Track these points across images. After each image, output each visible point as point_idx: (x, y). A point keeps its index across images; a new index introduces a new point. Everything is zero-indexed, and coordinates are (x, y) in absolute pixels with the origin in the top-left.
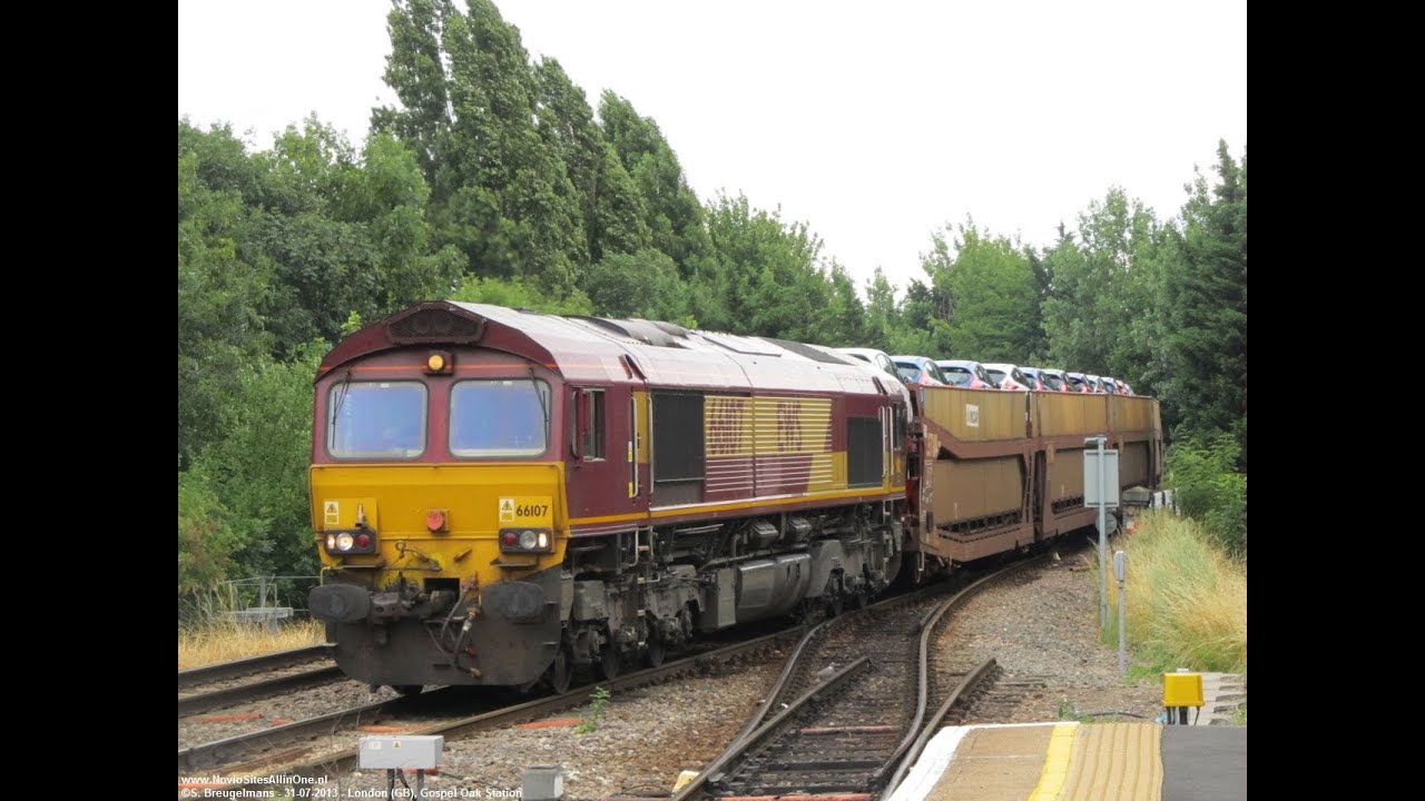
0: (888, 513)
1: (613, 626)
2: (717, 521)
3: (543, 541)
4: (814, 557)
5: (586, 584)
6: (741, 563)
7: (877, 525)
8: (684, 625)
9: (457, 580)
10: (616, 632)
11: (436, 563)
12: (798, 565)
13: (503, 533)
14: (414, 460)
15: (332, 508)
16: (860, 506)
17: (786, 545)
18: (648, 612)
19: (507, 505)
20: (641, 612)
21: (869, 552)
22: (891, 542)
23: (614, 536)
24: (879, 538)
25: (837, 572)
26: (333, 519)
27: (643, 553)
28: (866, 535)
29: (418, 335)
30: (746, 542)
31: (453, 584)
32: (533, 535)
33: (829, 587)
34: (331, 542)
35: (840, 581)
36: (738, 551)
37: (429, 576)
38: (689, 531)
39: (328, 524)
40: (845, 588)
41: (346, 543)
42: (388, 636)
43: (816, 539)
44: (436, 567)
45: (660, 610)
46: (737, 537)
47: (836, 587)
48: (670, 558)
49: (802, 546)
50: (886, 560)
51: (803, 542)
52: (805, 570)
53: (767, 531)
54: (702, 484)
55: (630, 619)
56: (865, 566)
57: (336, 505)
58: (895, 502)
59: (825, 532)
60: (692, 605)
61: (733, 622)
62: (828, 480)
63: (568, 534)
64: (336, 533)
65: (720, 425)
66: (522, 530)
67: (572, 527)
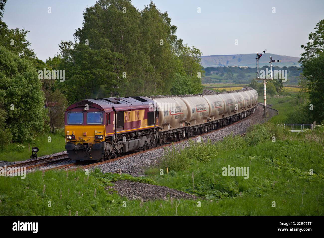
0: (155, 130)
1: (111, 151)
2: (126, 133)
3: (102, 137)
4: (142, 139)
5: (107, 144)
6: (129, 140)
7: (153, 133)
8: (121, 151)
9: (88, 143)
10: (111, 152)
11: (85, 141)
12: (139, 141)
13: (96, 136)
14: (81, 124)
15: (68, 132)
16: (150, 129)
17: (137, 137)
18: (116, 149)
19: (96, 132)
20: (115, 149)
21: (151, 138)
22: (155, 136)
23: (112, 136)
24: (153, 135)
25: (146, 142)
26: (68, 134)
27: (115, 139)
28: (151, 135)
29: (82, 105)
30: (130, 137)
31: (87, 144)
32: (100, 136)
33: (144, 145)
34: (68, 138)
35: (146, 144)
36: (129, 138)
37: (83, 143)
38: (122, 135)
39: (67, 135)
40: (147, 145)
41: (70, 137)
42: (77, 152)
43: (142, 135)
44: (84, 141)
45: (117, 148)
46: (129, 136)
47: (145, 145)
48: (119, 140)
49: (139, 137)
50: (155, 140)
51: (140, 136)
52: (140, 141)
53: (134, 135)
54: (124, 127)
55: (113, 149)
56: (151, 141)
57: (69, 132)
58: (157, 128)
59: (143, 134)
60: (122, 148)
61: (128, 151)
62: (144, 125)
63: (106, 136)
64: (69, 136)
65: (126, 117)
66: (99, 136)
67: (106, 135)
